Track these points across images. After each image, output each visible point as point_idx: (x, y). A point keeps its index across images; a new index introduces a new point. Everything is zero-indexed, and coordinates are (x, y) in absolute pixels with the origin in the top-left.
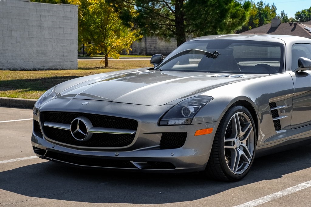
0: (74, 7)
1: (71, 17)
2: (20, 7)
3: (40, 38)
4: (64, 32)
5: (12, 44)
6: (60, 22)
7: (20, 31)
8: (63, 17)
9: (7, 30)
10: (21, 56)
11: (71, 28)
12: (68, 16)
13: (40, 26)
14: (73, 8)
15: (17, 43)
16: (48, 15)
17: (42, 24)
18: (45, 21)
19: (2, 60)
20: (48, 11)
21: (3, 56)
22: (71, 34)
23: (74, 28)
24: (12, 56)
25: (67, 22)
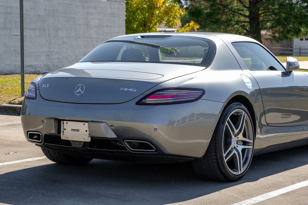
0: (122, 3)
1: (118, 14)
2: (66, 4)
3: (87, 38)
4: (112, 31)
5: (58, 45)
6: (107, 20)
7: (67, 31)
8: (110, 14)
9: (54, 29)
10: (67, 58)
11: (119, 27)
12: (115, 13)
13: (87, 25)
14: (120, 4)
15: (63, 43)
16: (95, 13)
17: (89, 22)
18: (92, 19)
19: (48, 63)
20: (95, 8)
21: (49, 58)
22: (118, 33)
23: (122, 26)
24: (58, 58)
25: (114, 20)
